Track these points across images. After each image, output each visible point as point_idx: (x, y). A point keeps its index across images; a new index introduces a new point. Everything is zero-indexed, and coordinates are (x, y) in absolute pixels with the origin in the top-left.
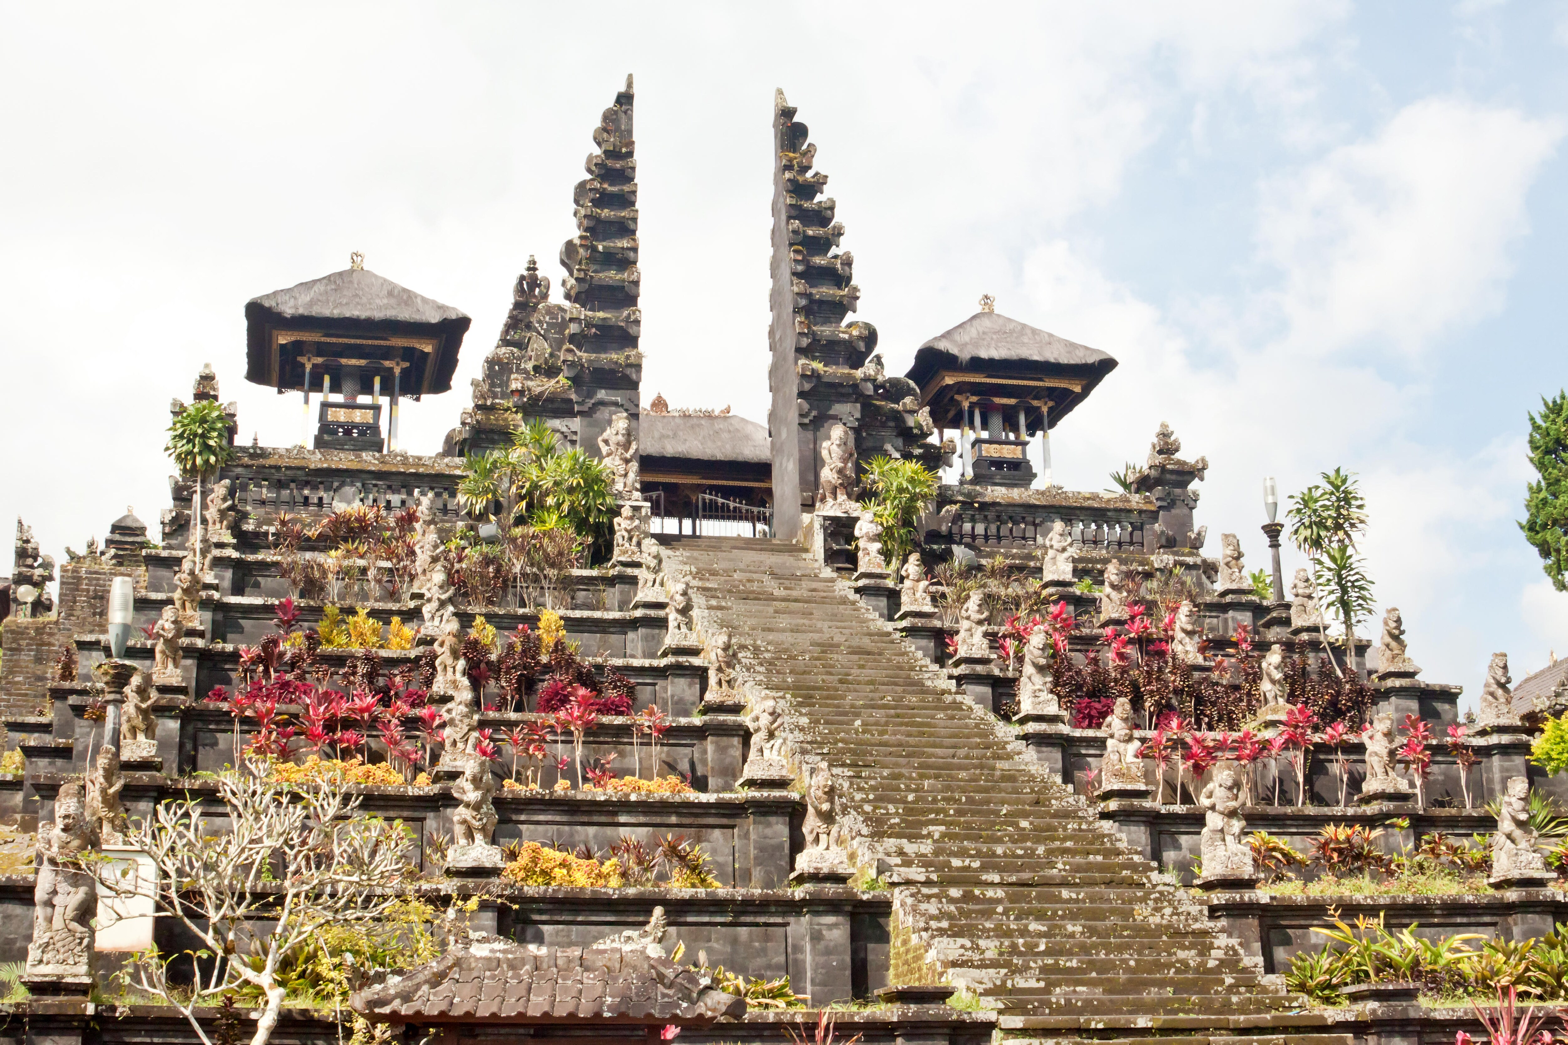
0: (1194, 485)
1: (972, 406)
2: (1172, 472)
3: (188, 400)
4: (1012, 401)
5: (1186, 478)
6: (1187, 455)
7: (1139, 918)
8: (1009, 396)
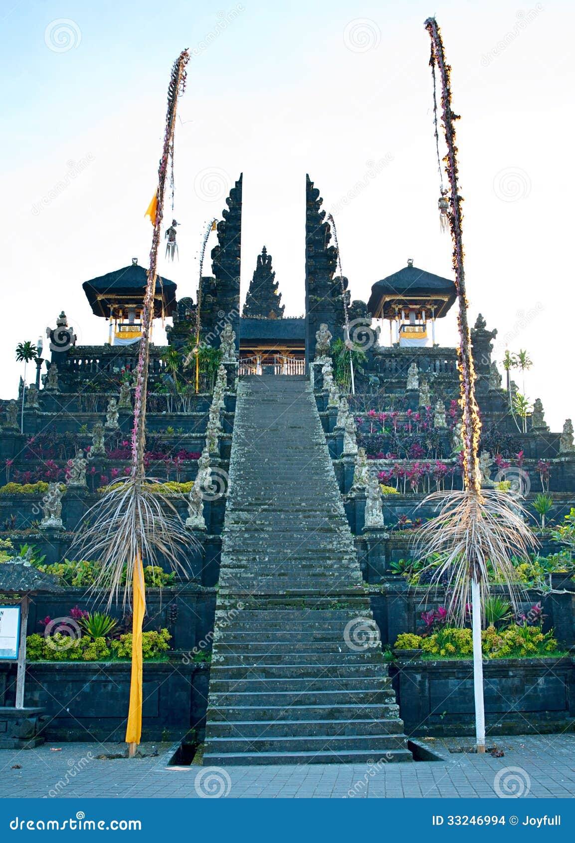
0: (492, 341)
1: (400, 310)
2: (481, 336)
3: (54, 327)
4: (418, 307)
5: (489, 337)
6: (489, 328)
7: (322, 546)
8: (416, 304)
